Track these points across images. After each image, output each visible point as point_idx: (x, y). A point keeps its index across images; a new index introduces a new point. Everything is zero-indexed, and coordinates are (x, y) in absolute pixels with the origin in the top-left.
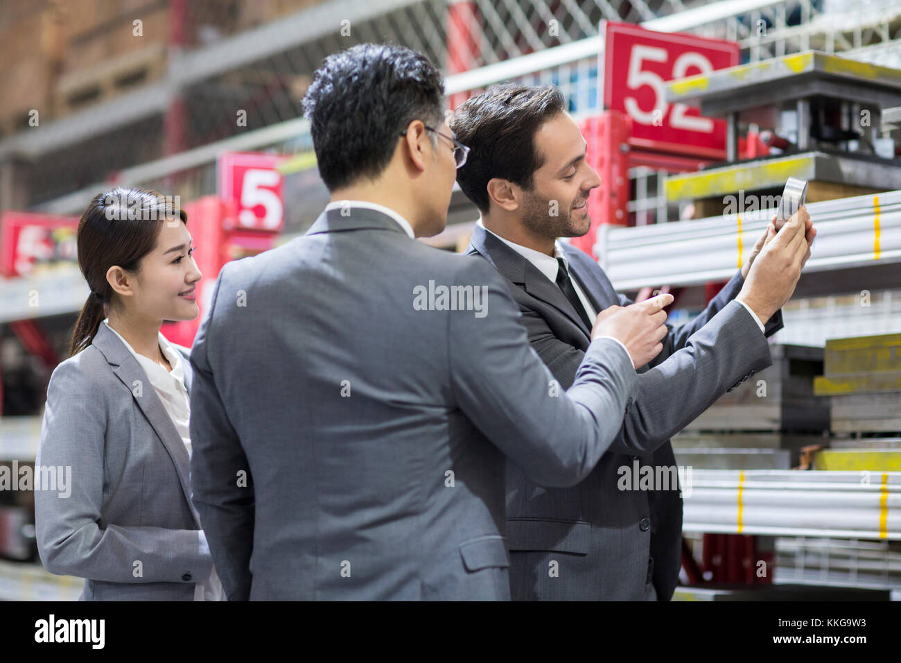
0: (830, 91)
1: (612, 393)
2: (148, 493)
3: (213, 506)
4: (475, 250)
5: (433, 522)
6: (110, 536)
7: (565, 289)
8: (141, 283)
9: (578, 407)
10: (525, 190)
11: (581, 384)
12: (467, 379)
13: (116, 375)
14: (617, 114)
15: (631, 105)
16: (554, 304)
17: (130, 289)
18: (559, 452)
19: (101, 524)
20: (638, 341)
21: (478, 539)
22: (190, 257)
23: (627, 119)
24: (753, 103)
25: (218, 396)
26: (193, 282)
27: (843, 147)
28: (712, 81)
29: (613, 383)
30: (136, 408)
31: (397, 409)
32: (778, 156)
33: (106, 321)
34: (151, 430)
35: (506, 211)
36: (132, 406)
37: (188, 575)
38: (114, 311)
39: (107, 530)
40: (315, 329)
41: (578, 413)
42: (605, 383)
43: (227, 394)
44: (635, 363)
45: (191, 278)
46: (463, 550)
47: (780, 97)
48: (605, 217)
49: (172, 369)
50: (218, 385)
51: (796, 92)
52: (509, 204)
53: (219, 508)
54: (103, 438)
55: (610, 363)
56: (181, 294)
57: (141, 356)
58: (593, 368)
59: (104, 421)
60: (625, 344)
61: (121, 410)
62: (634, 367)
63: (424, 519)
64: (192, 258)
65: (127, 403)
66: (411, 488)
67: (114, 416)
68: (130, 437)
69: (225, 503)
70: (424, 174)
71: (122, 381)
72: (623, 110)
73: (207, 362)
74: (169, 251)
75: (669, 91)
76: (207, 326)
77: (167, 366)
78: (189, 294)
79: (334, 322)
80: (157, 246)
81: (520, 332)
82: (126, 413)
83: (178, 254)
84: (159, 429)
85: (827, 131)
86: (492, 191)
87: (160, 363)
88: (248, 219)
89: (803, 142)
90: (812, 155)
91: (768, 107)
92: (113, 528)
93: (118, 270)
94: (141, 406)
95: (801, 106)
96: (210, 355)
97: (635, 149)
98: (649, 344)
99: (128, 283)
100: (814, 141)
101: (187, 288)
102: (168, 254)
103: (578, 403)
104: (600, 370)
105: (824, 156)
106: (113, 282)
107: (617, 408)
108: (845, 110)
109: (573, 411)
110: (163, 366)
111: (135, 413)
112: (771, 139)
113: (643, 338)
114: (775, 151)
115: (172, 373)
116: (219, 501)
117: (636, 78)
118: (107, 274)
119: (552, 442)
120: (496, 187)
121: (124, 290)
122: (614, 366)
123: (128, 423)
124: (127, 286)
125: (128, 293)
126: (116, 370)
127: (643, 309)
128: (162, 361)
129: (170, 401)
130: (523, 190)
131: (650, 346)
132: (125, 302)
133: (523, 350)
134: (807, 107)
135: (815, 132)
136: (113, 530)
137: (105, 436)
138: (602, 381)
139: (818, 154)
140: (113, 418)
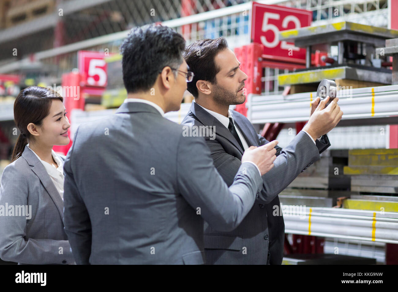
0: (353, 38)
1: (250, 189)
2: (47, 224)
3: (73, 233)
4: (192, 113)
5: (170, 245)
6: (30, 244)
7: (232, 132)
8: (43, 130)
9: (235, 196)
10: (213, 84)
11: (236, 184)
12: (185, 182)
13: (33, 171)
14: (257, 44)
15: (263, 39)
16: (227, 138)
17: (38, 133)
18: (225, 217)
19: (26, 238)
20: (263, 164)
21: (190, 253)
22: (65, 117)
23: (262, 46)
24: (318, 42)
25: (75, 185)
26: (66, 129)
27: (358, 62)
28: (300, 32)
29: (251, 184)
30: (41, 185)
31: (155, 195)
32: (329, 67)
33: (28, 145)
34: (48, 196)
35: (206, 95)
36: (39, 185)
37: (65, 261)
38: (31, 142)
39: (28, 241)
40: (118, 157)
41: (234, 199)
42: (247, 184)
43: (80, 184)
44: (261, 173)
45: (65, 127)
46: (183, 258)
47: (330, 40)
48: (251, 91)
49: (58, 167)
50: (76, 180)
51: (337, 38)
52: (207, 91)
53: (76, 234)
54: (26, 199)
55: (250, 175)
56: (61, 134)
57: (44, 161)
58: (243, 176)
59: (27, 192)
60: (257, 165)
61: (35, 186)
62: (261, 176)
63: (167, 244)
64: (66, 117)
65: (37, 183)
66: (160, 230)
67: (32, 190)
68: (39, 199)
69: (79, 232)
70: (170, 91)
71: (35, 173)
72: (260, 42)
73: (71, 169)
74: (55, 116)
75: (280, 36)
76: (71, 153)
77: (56, 165)
78: (65, 134)
79: (126, 155)
80: (49, 114)
81: (209, 161)
82: (37, 188)
83: (59, 116)
84: (52, 195)
85: (351, 55)
86: (199, 86)
87: (53, 164)
88: (91, 82)
89: (340, 61)
90: (344, 68)
91: (324, 44)
92: (31, 240)
93: (32, 125)
94: (44, 185)
95: (339, 44)
96: (72, 166)
97: (265, 59)
98: (268, 165)
99: (37, 130)
100: (345, 60)
101: (64, 131)
102: (55, 117)
103: (234, 194)
104: (246, 178)
105: (350, 68)
106: (30, 129)
107: (252, 195)
108: (359, 45)
109: (232, 198)
110: (54, 166)
111: (41, 188)
112: (326, 59)
113: (265, 162)
114: (327, 64)
115: (58, 169)
116: (76, 231)
117: (266, 27)
118: (28, 127)
119: (222, 212)
120: (200, 85)
121: (35, 133)
122: (252, 176)
123: (38, 192)
124: (37, 131)
125: (37, 135)
126: (33, 168)
127: (266, 149)
128: (54, 163)
129: (57, 182)
130: (212, 84)
131: (268, 166)
132: (37, 139)
133: (211, 170)
134: (343, 45)
135: (346, 55)
136: (31, 241)
137: (28, 199)
138: (246, 183)
139: (347, 67)
140: (31, 190)
